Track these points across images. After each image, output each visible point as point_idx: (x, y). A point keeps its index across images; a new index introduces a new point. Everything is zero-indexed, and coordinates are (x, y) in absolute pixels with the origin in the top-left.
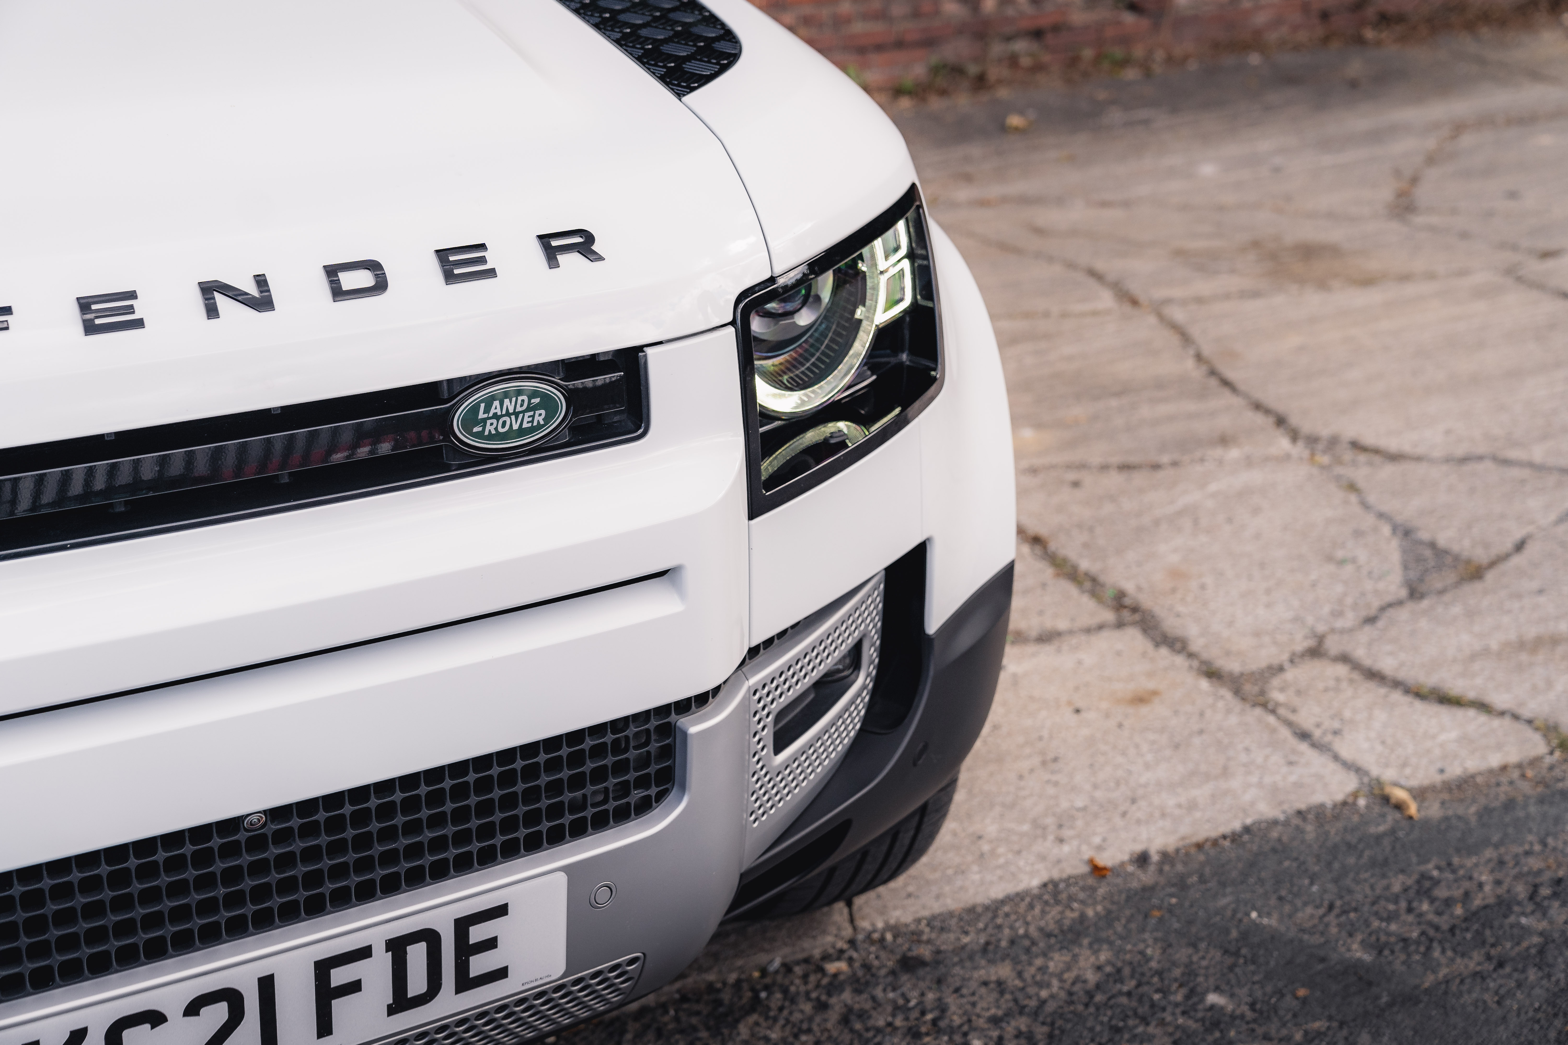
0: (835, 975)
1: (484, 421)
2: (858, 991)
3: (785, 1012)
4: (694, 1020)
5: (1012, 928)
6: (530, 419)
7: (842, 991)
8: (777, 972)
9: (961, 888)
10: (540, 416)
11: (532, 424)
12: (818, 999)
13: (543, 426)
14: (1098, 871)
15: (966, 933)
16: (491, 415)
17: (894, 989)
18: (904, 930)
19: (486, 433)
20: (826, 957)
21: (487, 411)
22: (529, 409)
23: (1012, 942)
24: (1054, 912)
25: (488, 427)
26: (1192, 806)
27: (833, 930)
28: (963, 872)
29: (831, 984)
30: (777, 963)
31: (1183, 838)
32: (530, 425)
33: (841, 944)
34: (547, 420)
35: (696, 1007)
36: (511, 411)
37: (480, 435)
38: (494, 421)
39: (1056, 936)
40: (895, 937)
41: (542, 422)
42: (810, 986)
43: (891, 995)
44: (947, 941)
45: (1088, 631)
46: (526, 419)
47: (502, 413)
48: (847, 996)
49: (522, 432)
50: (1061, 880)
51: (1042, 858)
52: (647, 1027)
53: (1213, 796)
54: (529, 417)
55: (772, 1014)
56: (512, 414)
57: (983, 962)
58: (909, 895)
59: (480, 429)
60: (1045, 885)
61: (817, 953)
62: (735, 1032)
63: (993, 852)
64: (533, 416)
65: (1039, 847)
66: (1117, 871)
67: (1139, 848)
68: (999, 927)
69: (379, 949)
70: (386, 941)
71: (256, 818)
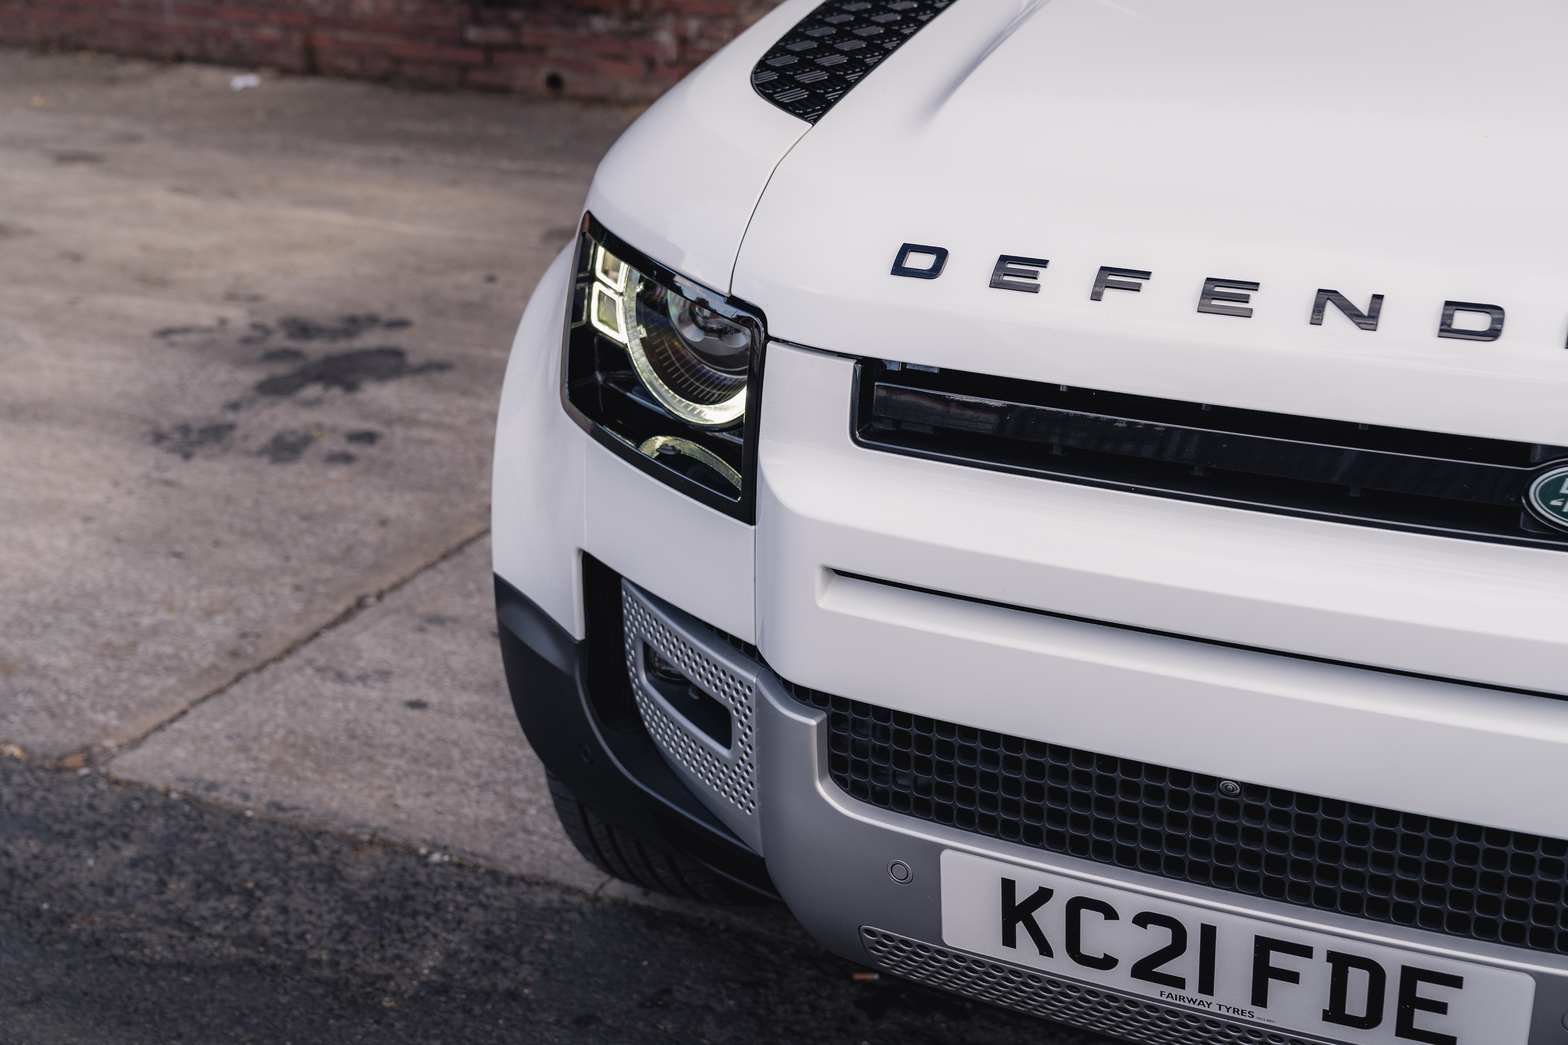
1: (1565, 497)
37: (1558, 510)
59: (1560, 504)
69: (1320, 955)
70: (1328, 951)
71: (1231, 786)
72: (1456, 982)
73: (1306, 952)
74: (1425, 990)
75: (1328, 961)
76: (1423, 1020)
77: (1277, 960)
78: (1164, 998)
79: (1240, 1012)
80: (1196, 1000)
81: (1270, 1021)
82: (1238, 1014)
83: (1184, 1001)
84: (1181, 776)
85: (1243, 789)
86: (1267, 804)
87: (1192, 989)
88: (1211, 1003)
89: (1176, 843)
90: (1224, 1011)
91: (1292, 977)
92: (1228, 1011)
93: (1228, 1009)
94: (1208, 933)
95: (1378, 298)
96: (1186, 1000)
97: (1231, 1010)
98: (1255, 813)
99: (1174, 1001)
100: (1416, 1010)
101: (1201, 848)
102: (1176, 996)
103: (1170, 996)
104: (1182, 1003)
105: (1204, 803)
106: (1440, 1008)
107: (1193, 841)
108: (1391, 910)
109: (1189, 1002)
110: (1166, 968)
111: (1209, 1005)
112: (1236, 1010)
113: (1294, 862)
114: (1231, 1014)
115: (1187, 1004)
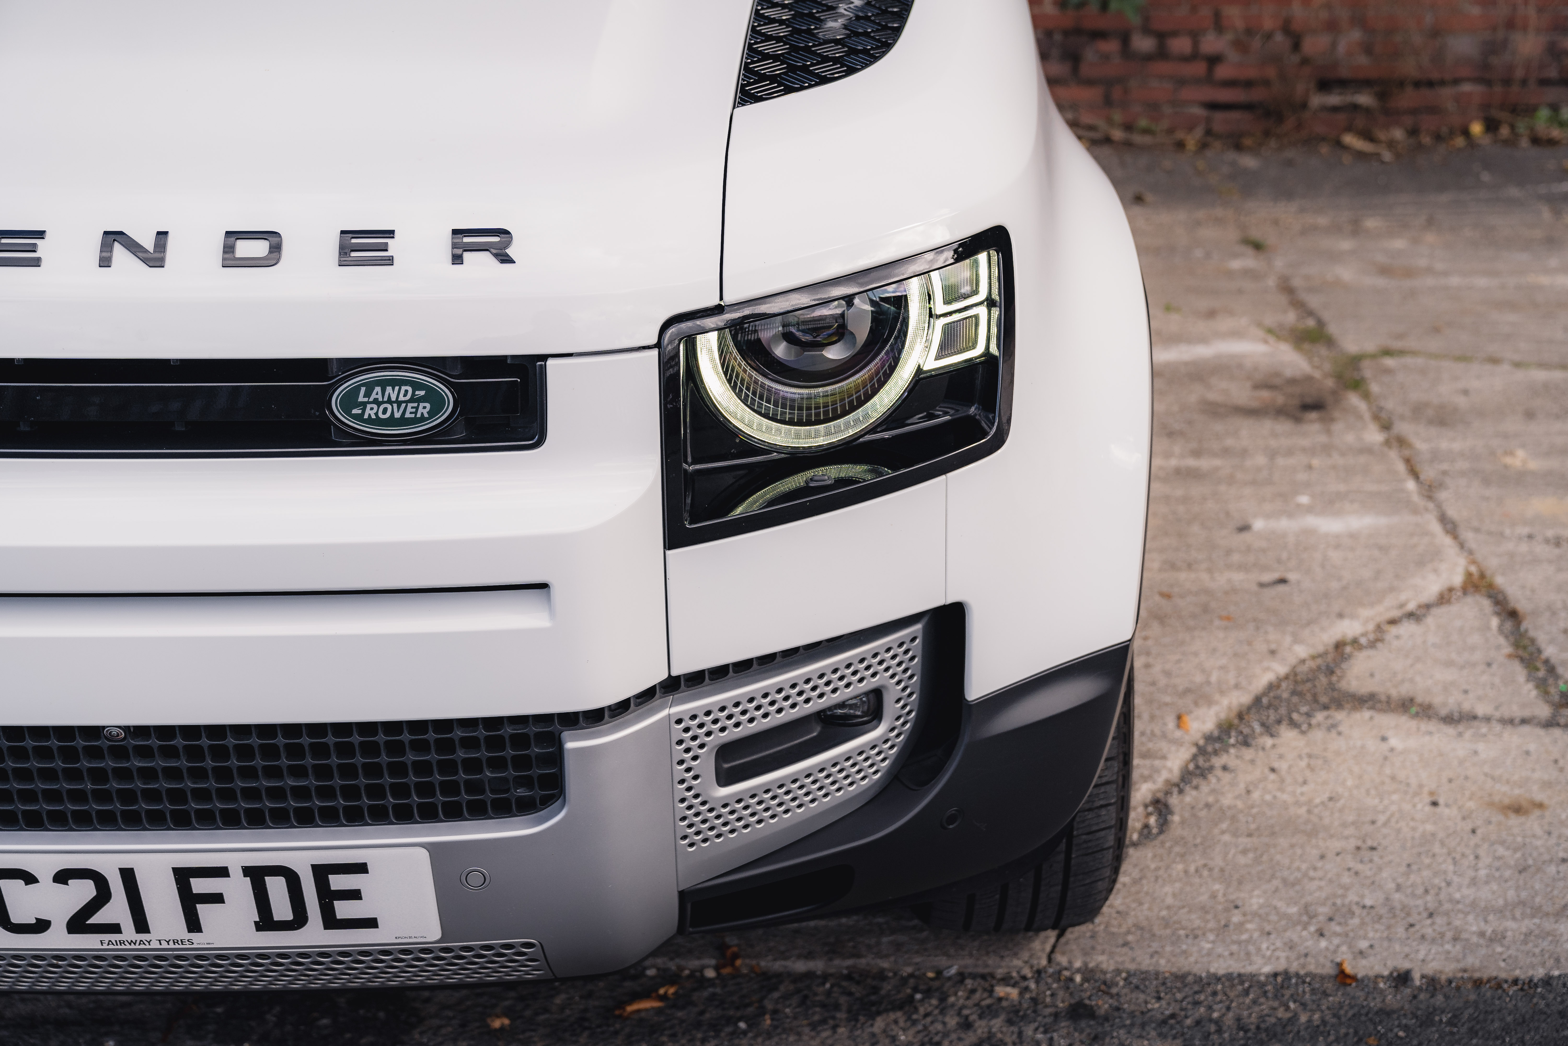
0: (1000, 999)
1: (364, 405)
2: (1010, 1022)
3: (929, 1019)
4: (843, 1000)
5: (1210, 1008)
6: (414, 410)
7: (996, 1016)
8: (949, 978)
9: (1184, 952)
10: (424, 409)
11: (416, 415)
12: (967, 1017)
13: (427, 419)
14: (1343, 977)
15: (1159, 999)
16: (371, 399)
17: (1045, 1032)
18: (1098, 975)
19: (366, 416)
20: (1006, 980)
21: (368, 394)
22: (412, 400)
23: (1198, 1023)
24: (1265, 1007)
25: (368, 411)
26: (1498, 938)
27: (1025, 955)
28: (1196, 937)
29: (989, 1007)
30: (953, 971)
31: (1465, 971)
32: (413, 416)
33: (1027, 972)
34: (432, 413)
35: (854, 988)
36: (393, 398)
37: (359, 418)
38: (375, 406)
39: (1246, 1031)
40: (1085, 980)
41: (426, 415)
42: (970, 1003)
43: (1039, 1036)
44: (1132, 1001)
45: (1509, 722)
46: (409, 409)
47: (383, 399)
48: (997, 1023)
49: (403, 421)
50: (1297, 975)
51: (1291, 946)
52: (798, 991)
53: (1528, 934)
54: (412, 408)
55: (915, 1017)
56: (394, 402)
57: (1153, 1034)
58: (1126, 944)
59: (360, 412)
60: (1275, 975)
61: (1000, 972)
62: (870, 1022)
63: (1240, 926)
64: (417, 408)
65: (1292, 935)
66: (1368, 984)
67: (1406, 965)
68: (1197, 1003)
69: (236, 872)
70: (242, 867)
71: (115, 731)
72: (361, 868)
73: (222, 872)
74: (338, 882)
75: (245, 876)
76: (344, 909)
77: (199, 886)
78: (105, 946)
79: (180, 942)
80: (136, 941)
81: (209, 944)
82: (179, 944)
83: (125, 945)
84: (65, 732)
85: (127, 732)
86: (154, 742)
87: (129, 931)
88: (151, 940)
89: (78, 796)
90: (164, 945)
91: (217, 898)
92: (168, 944)
93: (168, 942)
94: (128, 876)
95: (162, 235)
96: (126, 943)
97: (171, 943)
98: (145, 752)
99: (116, 947)
100: (335, 902)
101: (103, 796)
102: (116, 941)
103: (110, 943)
104: (123, 947)
105: (95, 753)
106: (355, 895)
107: (93, 791)
108: (292, 815)
109: (130, 944)
110: (99, 918)
111: (149, 942)
112: (176, 941)
113: (194, 790)
114: (172, 946)
115: (128, 946)
